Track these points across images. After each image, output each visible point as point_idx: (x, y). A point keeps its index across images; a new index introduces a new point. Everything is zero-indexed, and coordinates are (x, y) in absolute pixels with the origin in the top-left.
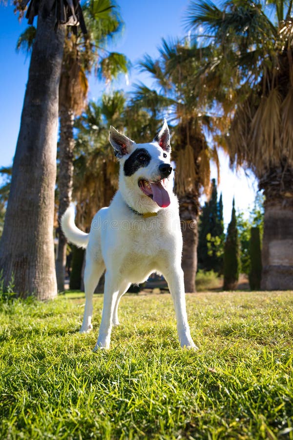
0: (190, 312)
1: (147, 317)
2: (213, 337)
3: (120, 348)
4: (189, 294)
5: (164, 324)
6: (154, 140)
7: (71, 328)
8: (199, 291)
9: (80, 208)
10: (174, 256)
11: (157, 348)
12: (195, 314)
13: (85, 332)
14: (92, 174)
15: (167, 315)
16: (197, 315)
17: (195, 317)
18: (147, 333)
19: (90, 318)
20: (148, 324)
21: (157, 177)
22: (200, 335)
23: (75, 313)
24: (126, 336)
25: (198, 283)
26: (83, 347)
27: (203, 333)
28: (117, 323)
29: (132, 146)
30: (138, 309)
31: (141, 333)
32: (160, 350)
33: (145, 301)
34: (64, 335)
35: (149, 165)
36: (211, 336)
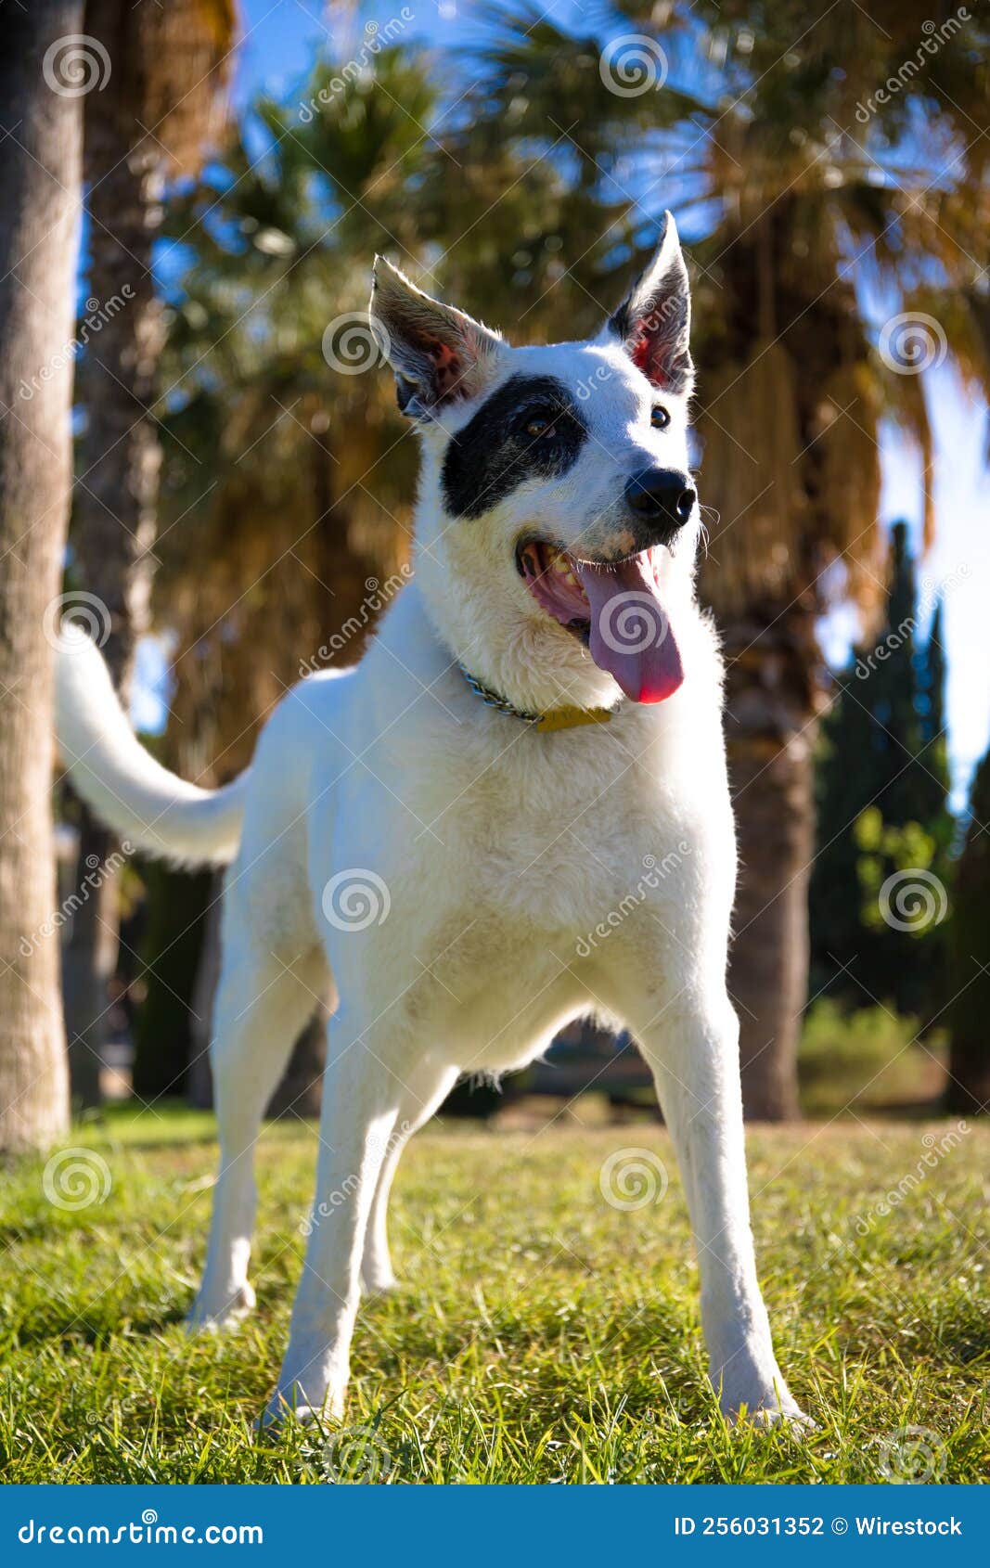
0: (770, 1226)
1: (544, 1250)
2: (892, 1363)
3: (400, 1414)
4: (767, 1134)
5: (635, 1290)
6: (605, 330)
7: (142, 1304)
8: (816, 1113)
9: (191, 671)
10: (690, 933)
11: (598, 1421)
12: (793, 1239)
13: (212, 1326)
14: (255, 491)
15: (645, 1240)
16: (807, 1245)
17: (793, 1254)
18: (542, 1338)
19: (242, 1252)
20: (546, 1289)
21: (617, 537)
22: (823, 1351)
23: (160, 1221)
24: (428, 1351)
25: (809, 1070)
26: (203, 1409)
27: (841, 1341)
28: (385, 1279)
29: (492, 359)
30: (491, 1205)
31: (512, 1335)
32: (613, 1429)
33: (528, 1163)
34: (107, 1339)
35: (575, 471)
36: (883, 1359)
